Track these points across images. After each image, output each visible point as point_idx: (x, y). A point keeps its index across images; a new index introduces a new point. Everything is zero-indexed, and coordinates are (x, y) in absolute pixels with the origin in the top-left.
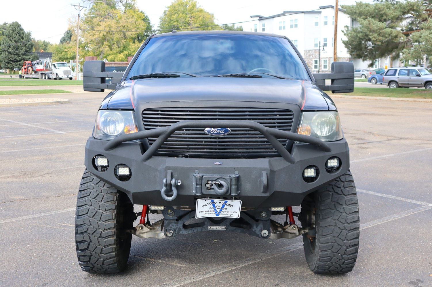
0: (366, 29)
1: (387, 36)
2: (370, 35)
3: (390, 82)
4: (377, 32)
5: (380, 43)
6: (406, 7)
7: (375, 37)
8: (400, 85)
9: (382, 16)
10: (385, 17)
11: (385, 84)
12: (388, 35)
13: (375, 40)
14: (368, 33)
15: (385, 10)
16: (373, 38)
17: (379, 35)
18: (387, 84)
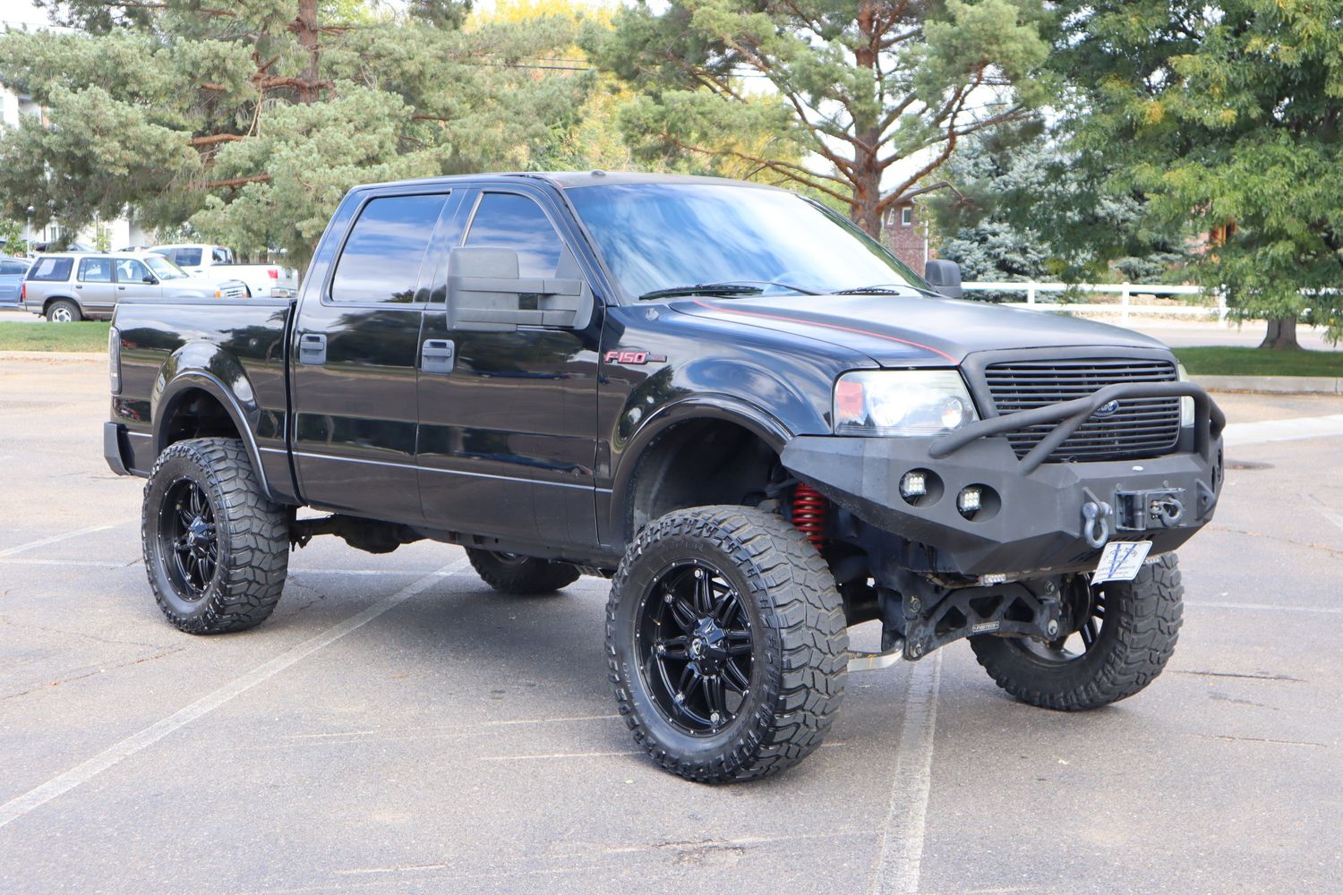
0: (82, 124)
1: (149, 149)
2: (95, 144)
3: (50, 303)
4: (116, 135)
5: (126, 172)
6: (203, 59)
7: (112, 154)
8: (85, 312)
9: (124, 84)
10: (133, 87)
11: (29, 308)
12: (153, 147)
13: (112, 159)
14: (88, 135)
15: (137, 63)
16: (104, 153)
17: (123, 143)
18: (40, 309)
